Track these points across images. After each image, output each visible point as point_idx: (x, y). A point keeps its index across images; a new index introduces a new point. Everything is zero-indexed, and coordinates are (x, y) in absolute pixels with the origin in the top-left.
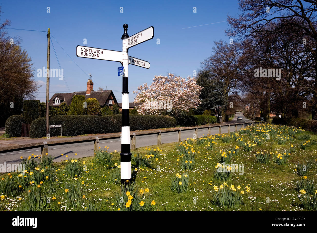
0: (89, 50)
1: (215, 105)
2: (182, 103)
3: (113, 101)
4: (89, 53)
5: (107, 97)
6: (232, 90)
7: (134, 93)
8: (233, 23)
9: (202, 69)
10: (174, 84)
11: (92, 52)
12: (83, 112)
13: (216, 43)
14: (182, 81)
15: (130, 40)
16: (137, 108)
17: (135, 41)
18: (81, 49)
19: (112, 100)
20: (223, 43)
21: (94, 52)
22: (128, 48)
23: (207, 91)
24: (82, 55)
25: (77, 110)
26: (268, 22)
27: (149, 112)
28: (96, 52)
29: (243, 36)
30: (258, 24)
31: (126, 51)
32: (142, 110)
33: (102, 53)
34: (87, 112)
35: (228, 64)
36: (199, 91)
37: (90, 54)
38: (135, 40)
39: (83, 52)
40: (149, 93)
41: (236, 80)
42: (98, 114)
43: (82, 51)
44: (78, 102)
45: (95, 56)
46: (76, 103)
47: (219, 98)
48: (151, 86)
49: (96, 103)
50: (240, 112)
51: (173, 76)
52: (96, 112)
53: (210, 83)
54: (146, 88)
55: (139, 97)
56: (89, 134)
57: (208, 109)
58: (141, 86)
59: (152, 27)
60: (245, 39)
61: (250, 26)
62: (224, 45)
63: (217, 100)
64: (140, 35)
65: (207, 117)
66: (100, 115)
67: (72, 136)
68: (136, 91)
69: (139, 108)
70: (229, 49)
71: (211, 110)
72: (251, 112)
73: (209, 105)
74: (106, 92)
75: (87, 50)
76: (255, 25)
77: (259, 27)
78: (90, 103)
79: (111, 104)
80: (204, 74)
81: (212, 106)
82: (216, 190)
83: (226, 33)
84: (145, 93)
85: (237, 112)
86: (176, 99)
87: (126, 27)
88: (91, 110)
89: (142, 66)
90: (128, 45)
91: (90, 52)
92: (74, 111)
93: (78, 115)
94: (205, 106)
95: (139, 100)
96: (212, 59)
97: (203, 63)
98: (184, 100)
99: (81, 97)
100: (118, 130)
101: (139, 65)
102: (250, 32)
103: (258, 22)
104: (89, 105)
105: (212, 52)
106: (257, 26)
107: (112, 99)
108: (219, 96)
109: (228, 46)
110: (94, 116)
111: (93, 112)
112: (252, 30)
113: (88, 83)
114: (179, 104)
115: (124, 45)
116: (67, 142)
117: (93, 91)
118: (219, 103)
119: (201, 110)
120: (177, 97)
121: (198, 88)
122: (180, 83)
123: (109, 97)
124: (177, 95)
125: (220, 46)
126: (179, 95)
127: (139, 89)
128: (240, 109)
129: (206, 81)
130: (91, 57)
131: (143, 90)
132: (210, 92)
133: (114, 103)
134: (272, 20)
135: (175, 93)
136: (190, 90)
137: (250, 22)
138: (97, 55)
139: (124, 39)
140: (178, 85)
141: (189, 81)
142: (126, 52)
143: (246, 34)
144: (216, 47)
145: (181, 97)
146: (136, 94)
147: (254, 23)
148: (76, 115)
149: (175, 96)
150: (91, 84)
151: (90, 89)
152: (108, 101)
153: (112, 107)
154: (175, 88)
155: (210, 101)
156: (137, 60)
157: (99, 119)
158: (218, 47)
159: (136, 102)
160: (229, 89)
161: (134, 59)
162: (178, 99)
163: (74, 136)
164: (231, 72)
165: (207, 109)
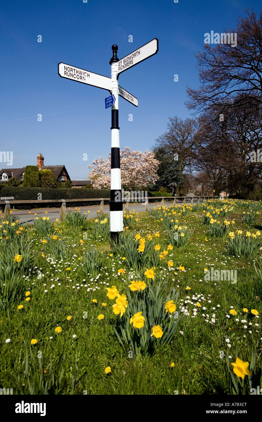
0: (73, 70)
1: (171, 182)
2: (140, 177)
3: (66, 177)
4: (73, 74)
5: (60, 173)
6: (186, 168)
7: (89, 168)
8: (193, 95)
9: (157, 146)
10: (131, 158)
11: (77, 73)
12: (37, 184)
13: (171, 120)
14: (140, 155)
15: (123, 62)
16: (92, 183)
17: (129, 63)
18: (65, 67)
19: (64, 176)
20: (178, 120)
21: (80, 74)
22: (119, 74)
23: (163, 168)
24: (65, 74)
25: (30, 181)
26: (228, 95)
27: (106, 187)
28: (81, 74)
29: (202, 109)
30: (218, 97)
31: (116, 77)
32: (98, 185)
33: (88, 76)
34: (41, 185)
35: (183, 142)
36: (157, 166)
37: (75, 75)
38: (129, 61)
39: (67, 71)
40: (105, 168)
41: (191, 158)
42: (54, 186)
43: (65, 70)
44: (31, 173)
45: (81, 79)
46: (29, 173)
47: (175, 174)
48: (107, 160)
49: (51, 174)
50: (192, 192)
51: (130, 150)
52: (51, 184)
53: (166, 159)
54: (102, 163)
55: (94, 171)
56: (43, 207)
57: (164, 185)
58: (97, 160)
59: (156, 39)
60: (204, 112)
61: (210, 98)
62: (179, 121)
63: (174, 177)
64: (138, 53)
65: (164, 194)
66: (56, 188)
67: (25, 210)
68: (92, 165)
69: (94, 183)
70: (184, 126)
71: (167, 187)
72: (203, 192)
73: (165, 182)
74: (58, 167)
75: (72, 69)
76: (215, 97)
77: (218, 100)
78: (44, 174)
79: (64, 180)
80: (160, 151)
81: (168, 183)
82: (232, 237)
83: (185, 105)
84: (101, 168)
85: (189, 193)
86: (134, 173)
87: (115, 49)
88: (46, 182)
89: (130, 101)
90: (119, 70)
91: (75, 73)
92: (27, 183)
93: (31, 187)
94: (161, 183)
95: (95, 175)
96: (166, 136)
97: (158, 140)
98: (142, 174)
99: (34, 168)
100: (75, 205)
101: (128, 99)
102: (209, 105)
103: (218, 94)
104: (43, 177)
105: (167, 128)
106: (216, 99)
107: (65, 174)
108: (176, 173)
109: (183, 123)
110: (48, 188)
111: (47, 184)
112: (212, 103)
113: (38, 158)
114: (137, 179)
115: (112, 70)
116: (31, 202)
117: (44, 166)
118: (176, 180)
119: (157, 187)
120: (135, 171)
121: (156, 162)
122: (138, 157)
123: (61, 173)
124: (135, 169)
125: (175, 122)
126: (137, 169)
127: (94, 163)
128: (191, 189)
129: (162, 158)
130: (76, 79)
131: (98, 164)
132: (166, 168)
133: (66, 180)
134: (232, 93)
135: (133, 167)
136: (148, 164)
137: (210, 93)
138: (83, 77)
139: (114, 63)
140: (135, 159)
141: (147, 155)
142: (116, 79)
143: (205, 107)
144: (171, 123)
145: (139, 171)
146: (92, 168)
147: (214, 96)
148: (29, 187)
149: (133, 170)
150: (42, 159)
151: (40, 165)
152: (60, 176)
153: (64, 183)
154: (132, 162)
155: (166, 178)
156: (126, 92)
157: (54, 192)
158: (172, 124)
159: (92, 176)
160: (184, 167)
161: (123, 90)
162: (136, 174)
163: (27, 209)
164: (186, 150)
165: (162, 186)
